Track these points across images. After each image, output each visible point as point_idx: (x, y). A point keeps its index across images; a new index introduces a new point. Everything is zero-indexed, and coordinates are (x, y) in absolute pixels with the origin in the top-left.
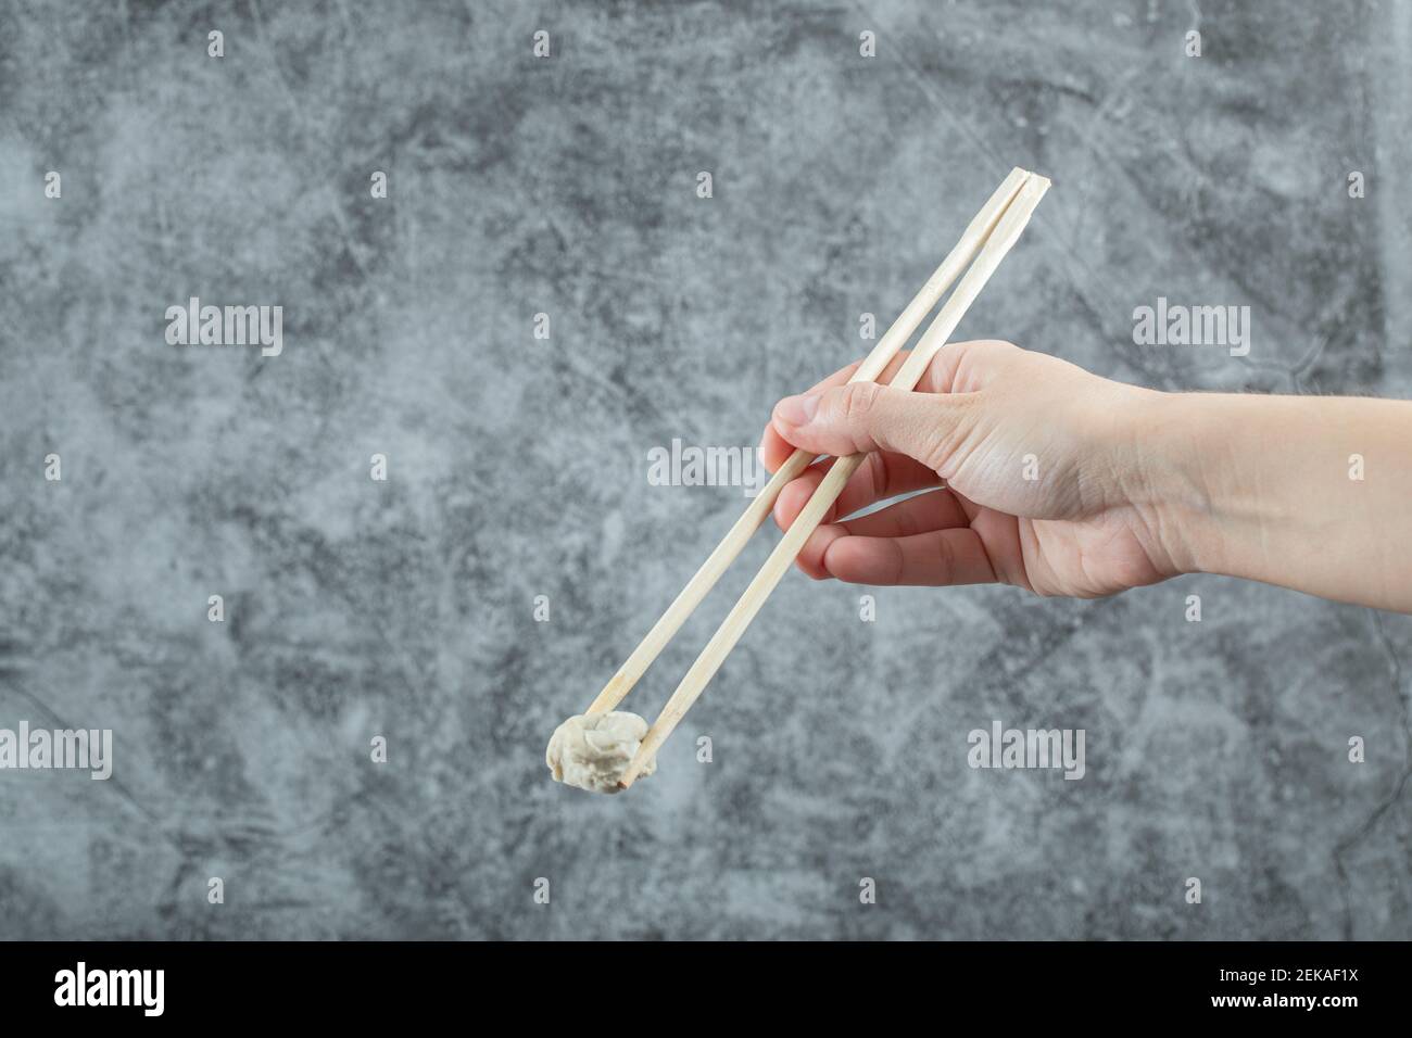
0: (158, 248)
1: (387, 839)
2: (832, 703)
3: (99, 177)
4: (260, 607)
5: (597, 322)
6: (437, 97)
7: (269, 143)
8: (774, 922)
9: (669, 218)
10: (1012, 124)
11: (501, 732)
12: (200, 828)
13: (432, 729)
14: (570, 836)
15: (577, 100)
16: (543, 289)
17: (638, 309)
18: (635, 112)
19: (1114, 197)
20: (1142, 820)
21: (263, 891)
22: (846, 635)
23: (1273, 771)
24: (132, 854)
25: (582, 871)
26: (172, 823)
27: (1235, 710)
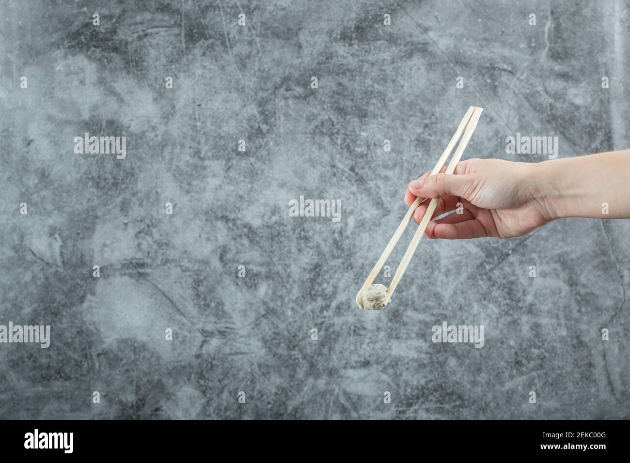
0: (195, 126)
1: (273, 330)
2: (427, 281)
3: (175, 102)
4: (230, 249)
5: (345, 150)
6: (290, 73)
7: (233, 90)
8: (407, 357)
9: (369, 115)
10: (486, 81)
11: (313, 292)
12: (209, 327)
13: (289, 292)
14: (337, 328)
15: (338, 74)
16: (327, 139)
17: (359, 146)
18: (357, 78)
19: (521, 106)
20: (534, 320)
21: (231, 349)
22: (431, 257)
23: (578, 302)
24: (186, 336)
25: (341, 340)
26: (199, 326)
27: (564, 281)
